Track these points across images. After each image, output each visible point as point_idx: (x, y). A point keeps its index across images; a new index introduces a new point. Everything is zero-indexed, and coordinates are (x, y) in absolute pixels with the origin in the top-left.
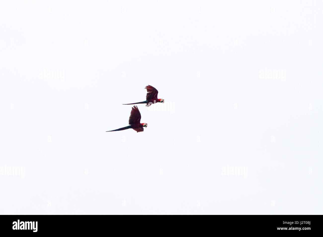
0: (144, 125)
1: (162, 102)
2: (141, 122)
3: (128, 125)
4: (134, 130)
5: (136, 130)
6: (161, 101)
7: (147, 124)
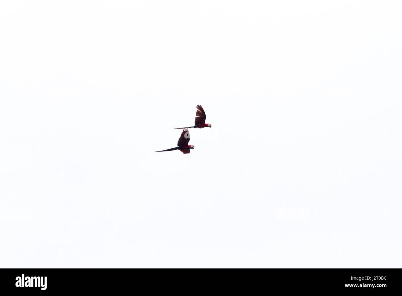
1: (210, 126)
2: (189, 144)
3: (176, 146)
4: (181, 152)
5: (183, 152)
6: (208, 126)
7: (194, 146)
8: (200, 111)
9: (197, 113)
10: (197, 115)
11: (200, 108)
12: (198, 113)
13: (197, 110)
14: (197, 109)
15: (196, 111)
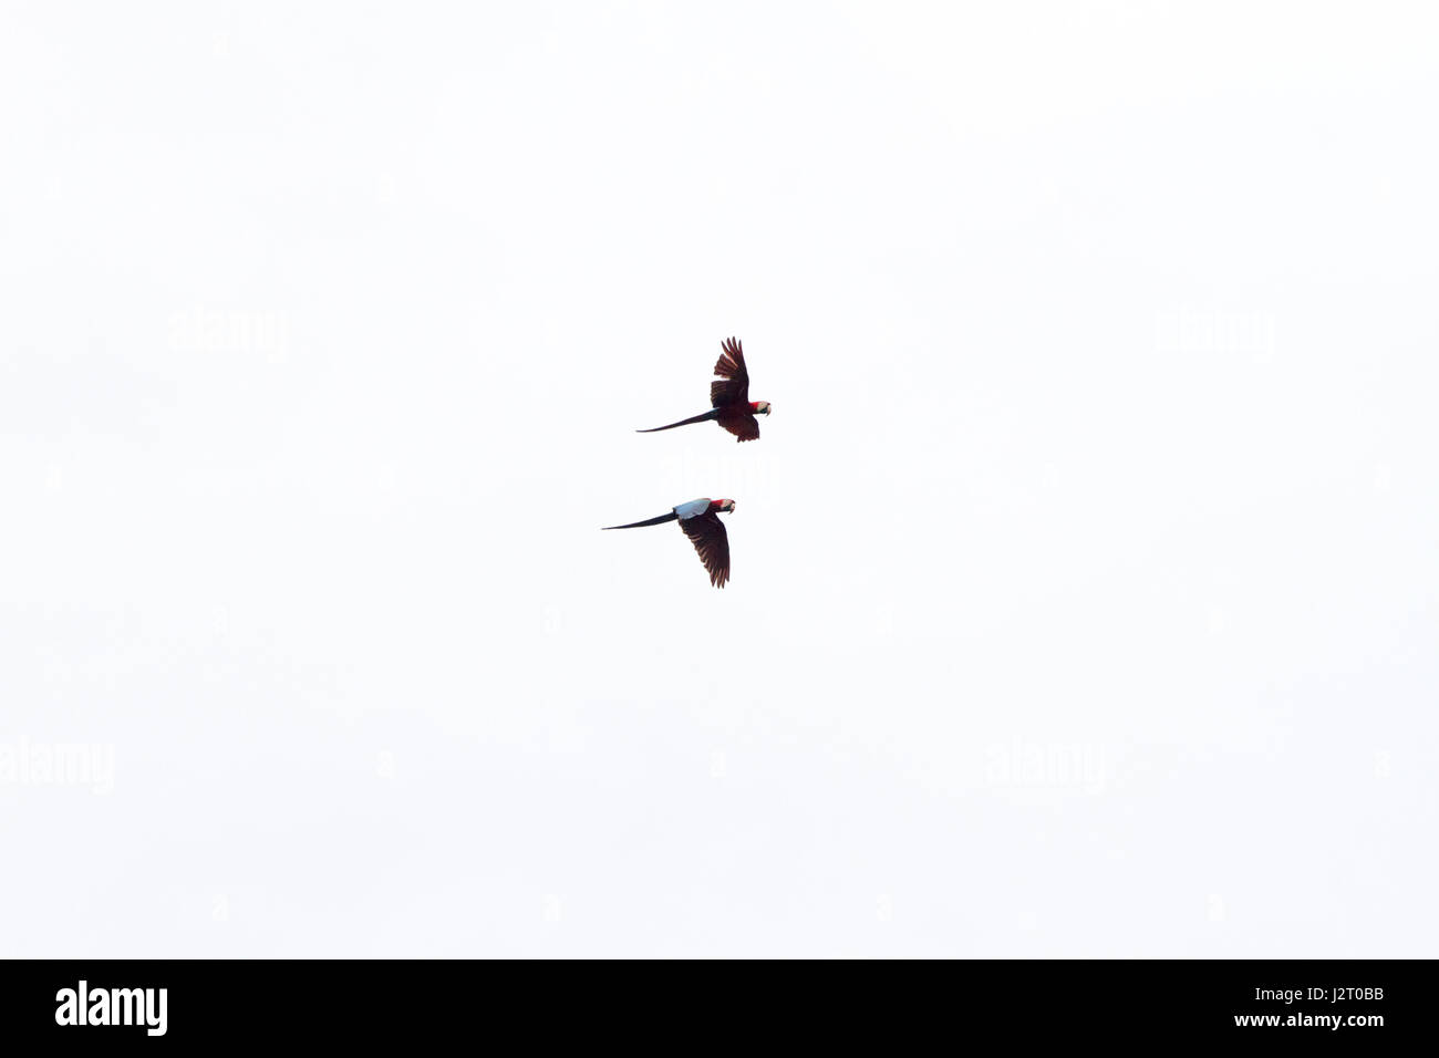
0: (723, 506)
10: (717, 373)
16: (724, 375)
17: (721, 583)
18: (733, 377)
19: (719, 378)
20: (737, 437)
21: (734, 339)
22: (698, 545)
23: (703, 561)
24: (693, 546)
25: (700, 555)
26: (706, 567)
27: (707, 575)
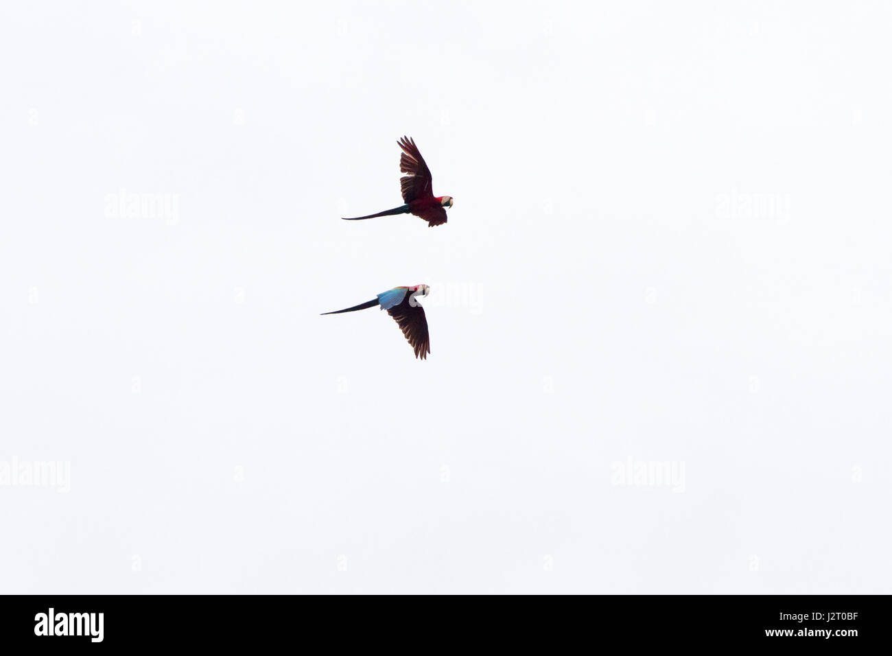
8: (412, 157)
9: (402, 165)
10: (403, 171)
11: (409, 147)
12: (405, 164)
13: (403, 154)
14: (402, 151)
15: (400, 158)
16: (409, 171)
17: (423, 356)
18: (417, 174)
19: (405, 175)
20: (428, 223)
21: (405, 137)
22: (402, 325)
23: (407, 337)
24: (398, 325)
25: (405, 332)
26: (410, 342)
27: (411, 349)
